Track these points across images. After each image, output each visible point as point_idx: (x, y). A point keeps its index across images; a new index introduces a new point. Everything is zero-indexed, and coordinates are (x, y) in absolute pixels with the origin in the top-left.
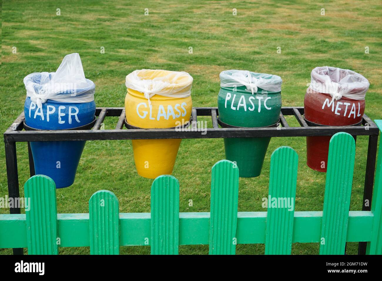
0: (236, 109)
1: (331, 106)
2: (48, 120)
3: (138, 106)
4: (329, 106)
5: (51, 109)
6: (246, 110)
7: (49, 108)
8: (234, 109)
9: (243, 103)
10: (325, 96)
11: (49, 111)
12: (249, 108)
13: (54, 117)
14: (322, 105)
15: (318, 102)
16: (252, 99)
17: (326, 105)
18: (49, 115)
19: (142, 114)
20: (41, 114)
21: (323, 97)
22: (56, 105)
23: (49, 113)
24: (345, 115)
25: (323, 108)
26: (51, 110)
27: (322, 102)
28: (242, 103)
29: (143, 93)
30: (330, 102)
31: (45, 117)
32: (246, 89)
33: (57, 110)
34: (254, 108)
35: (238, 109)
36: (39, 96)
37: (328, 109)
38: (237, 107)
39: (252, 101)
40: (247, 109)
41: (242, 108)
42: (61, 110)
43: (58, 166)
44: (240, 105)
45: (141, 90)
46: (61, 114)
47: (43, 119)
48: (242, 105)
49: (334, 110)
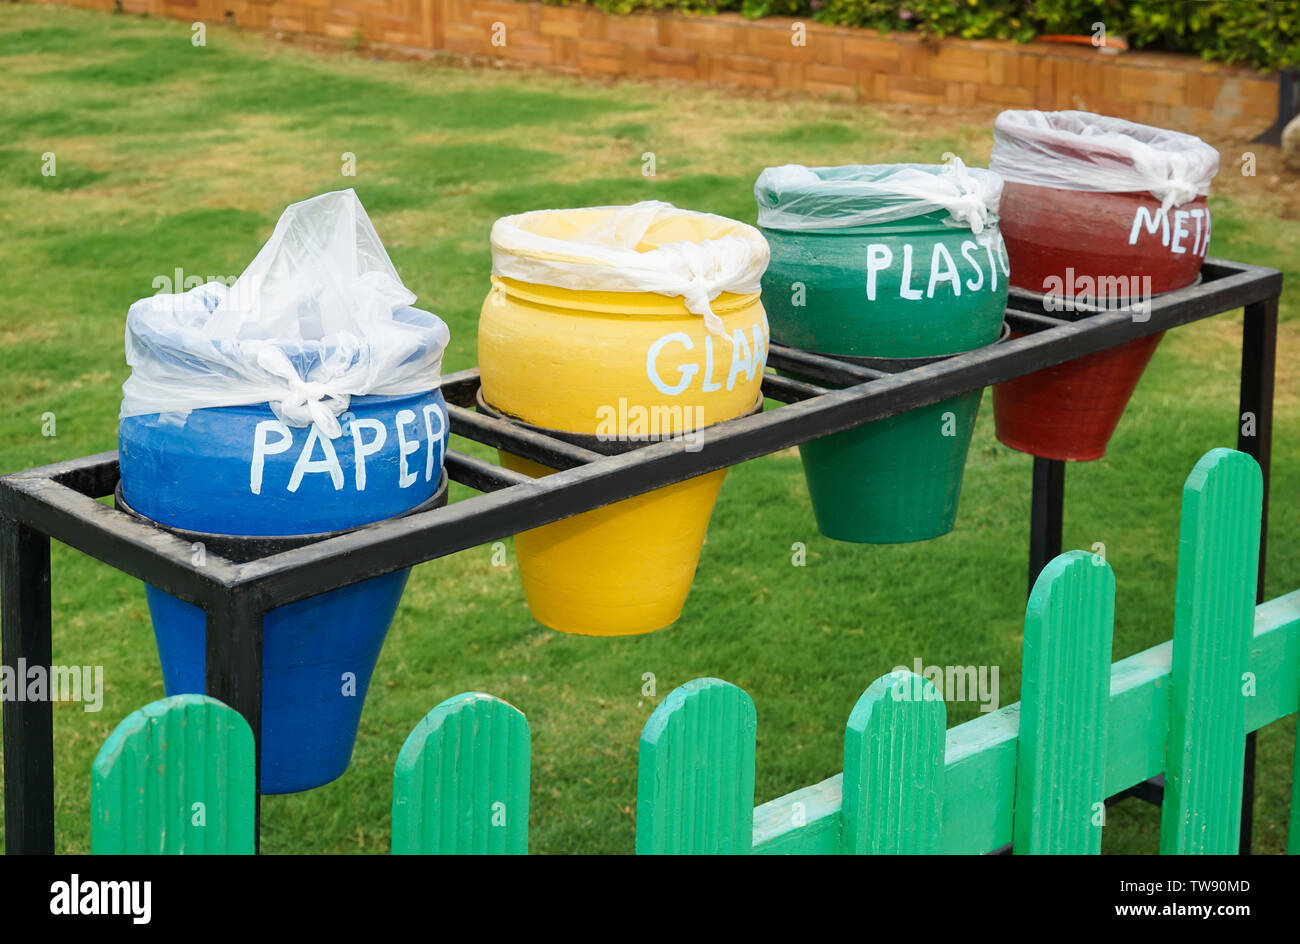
0: (925, 295)
1: (1160, 230)
2: (361, 482)
3: (655, 350)
4: (1152, 229)
5: (368, 435)
6: (958, 292)
7: (361, 429)
8: (916, 295)
9: (946, 270)
10: (1133, 200)
11: (364, 443)
12: (970, 284)
13: (383, 466)
14: (1130, 231)
15: (1111, 223)
16: (970, 251)
17: (1143, 229)
18: (363, 462)
19: (672, 379)
20: (331, 465)
21: (1123, 206)
22: (386, 414)
23: (362, 452)
24: (1195, 252)
25: (1133, 239)
26: (370, 440)
27: (1125, 222)
28: (943, 269)
29: (681, 297)
30: (1153, 218)
31: (349, 473)
32: (944, 221)
33: (392, 431)
34: (981, 279)
35: (930, 294)
36: (317, 389)
37: (1149, 240)
38: (925, 287)
39: (973, 256)
40: (964, 287)
41: (944, 288)
42: (406, 427)
43: (349, 689)
44: (935, 277)
45: (674, 283)
46: (408, 447)
47: (339, 483)
48: (944, 277)
49: (1171, 242)
